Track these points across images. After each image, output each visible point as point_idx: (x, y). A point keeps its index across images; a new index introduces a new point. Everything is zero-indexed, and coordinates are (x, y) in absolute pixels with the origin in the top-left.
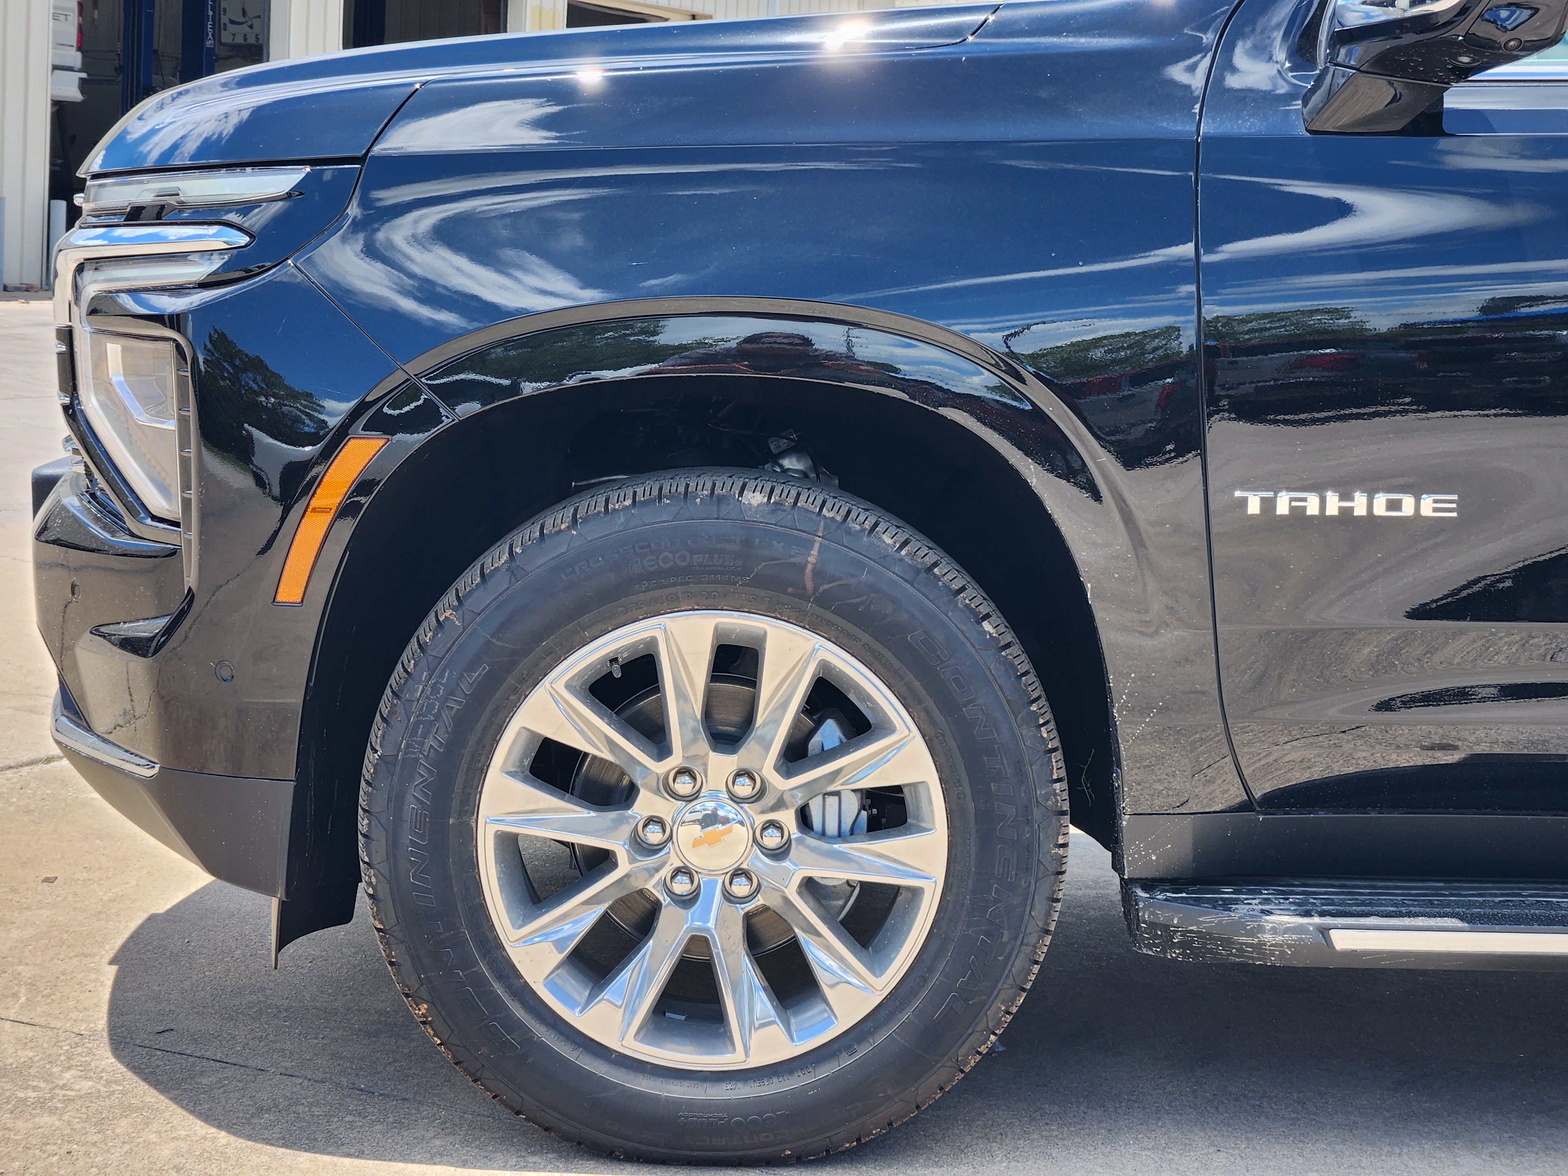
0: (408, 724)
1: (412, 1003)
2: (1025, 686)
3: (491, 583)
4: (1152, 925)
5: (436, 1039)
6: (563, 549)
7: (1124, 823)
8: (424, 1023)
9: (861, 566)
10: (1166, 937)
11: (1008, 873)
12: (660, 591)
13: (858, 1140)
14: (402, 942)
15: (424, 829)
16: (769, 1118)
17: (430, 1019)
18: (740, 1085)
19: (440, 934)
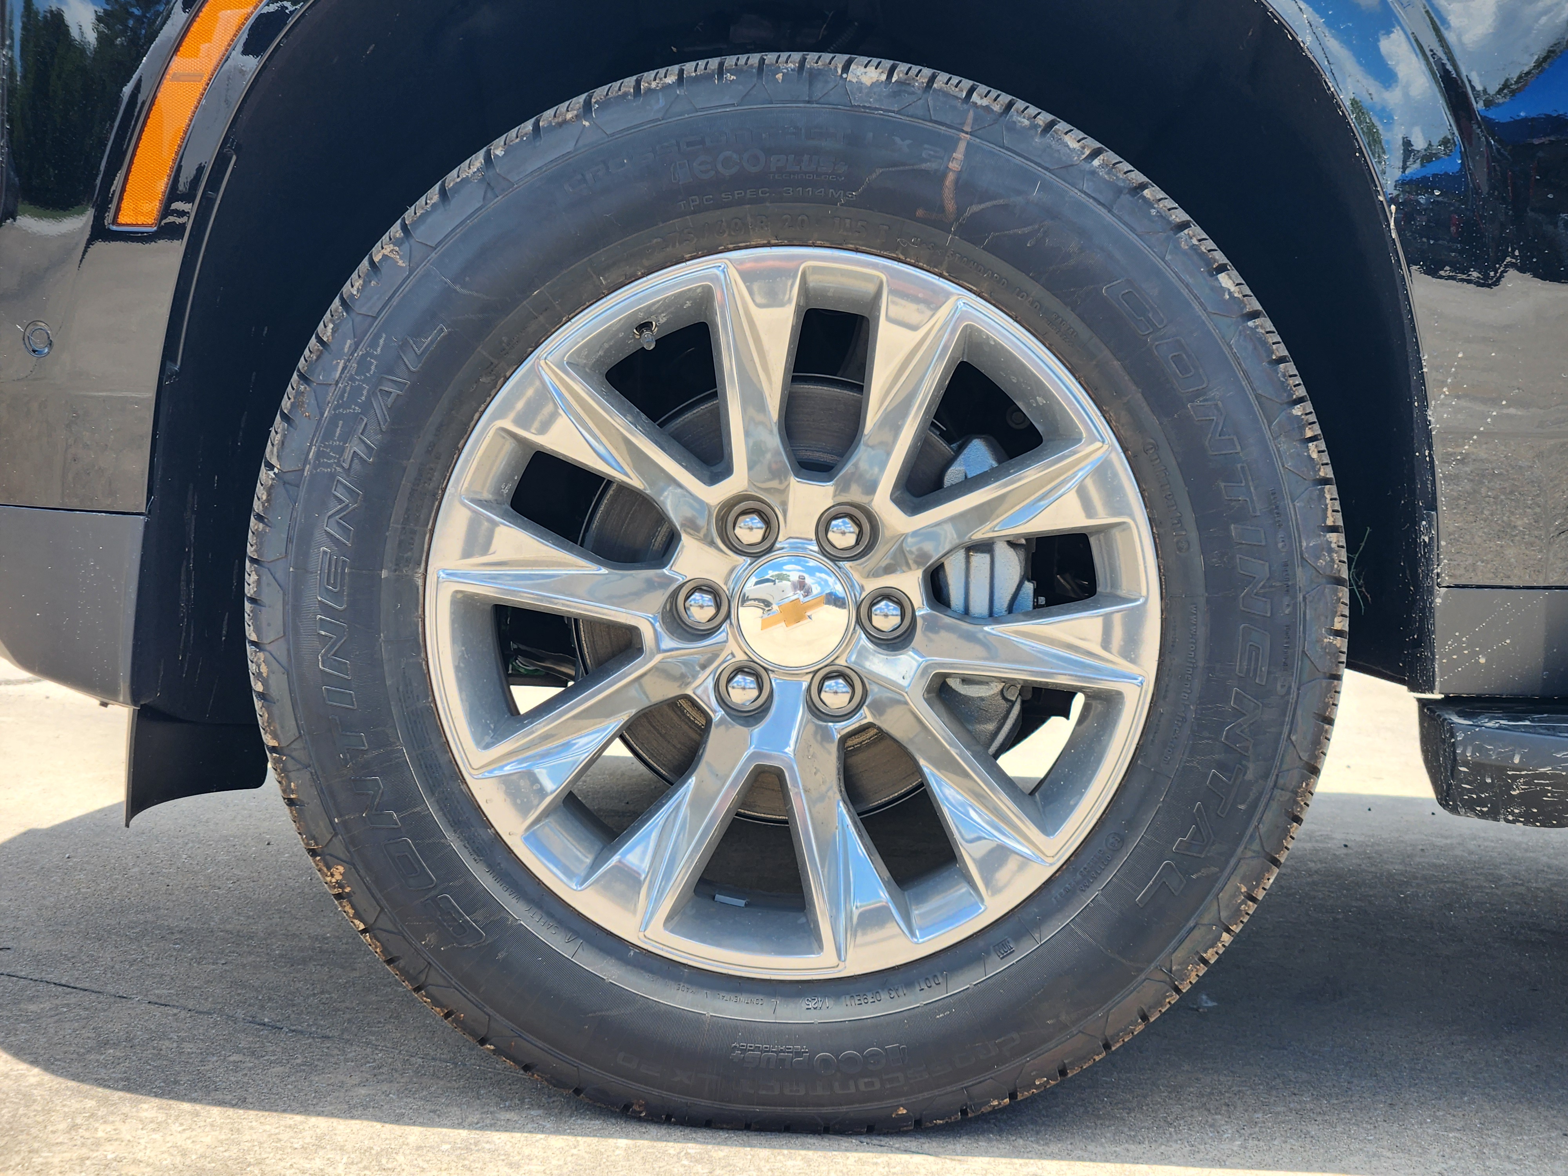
0: (320, 420)
1: (321, 864)
2: (1284, 376)
3: (454, 202)
4: (1478, 768)
5: (357, 922)
6: (570, 147)
7: (1438, 601)
8: (339, 897)
9: (1030, 179)
10: (1500, 786)
11: (1255, 670)
12: (718, 212)
13: (1013, 1096)
14: (307, 767)
15: (342, 586)
16: (873, 1055)
17: (348, 890)
18: (828, 1002)
19: (364, 752)
